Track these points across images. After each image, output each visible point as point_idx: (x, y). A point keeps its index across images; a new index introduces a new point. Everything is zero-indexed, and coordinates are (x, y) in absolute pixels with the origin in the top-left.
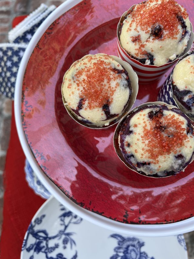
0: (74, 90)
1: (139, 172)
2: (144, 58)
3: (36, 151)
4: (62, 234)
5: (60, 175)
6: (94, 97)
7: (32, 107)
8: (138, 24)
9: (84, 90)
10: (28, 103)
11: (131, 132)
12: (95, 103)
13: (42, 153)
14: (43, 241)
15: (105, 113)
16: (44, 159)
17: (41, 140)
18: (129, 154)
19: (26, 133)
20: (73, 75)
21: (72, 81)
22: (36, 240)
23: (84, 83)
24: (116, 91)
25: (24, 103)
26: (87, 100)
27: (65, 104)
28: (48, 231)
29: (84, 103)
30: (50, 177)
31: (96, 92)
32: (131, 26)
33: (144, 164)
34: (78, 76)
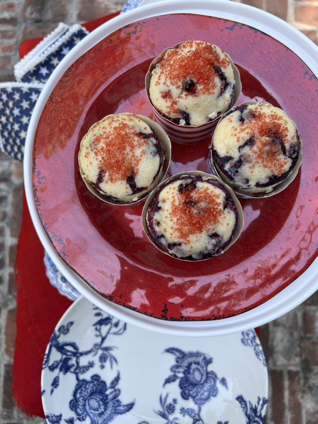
0: (92, 160)
1: (171, 255)
2: (177, 117)
3: (53, 234)
4: (98, 349)
5: (84, 263)
6: (115, 169)
7: (46, 179)
8: (167, 77)
9: (103, 161)
10: (40, 173)
11: (160, 208)
12: (116, 175)
13: (60, 236)
14: (71, 357)
15: (130, 186)
16: (64, 244)
17: (59, 219)
18: (159, 234)
19: (39, 212)
20: (90, 142)
21: (90, 149)
22: (62, 356)
23: (103, 152)
24: (142, 160)
25: (36, 174)
26: (108, 171)
27: (83, 176)
28: (78, 344)
29: (104, 175)
30: (70, 265)
31: (117, 162)
32: (159, 79)
33: (174, 245)
34: (96, 143)
